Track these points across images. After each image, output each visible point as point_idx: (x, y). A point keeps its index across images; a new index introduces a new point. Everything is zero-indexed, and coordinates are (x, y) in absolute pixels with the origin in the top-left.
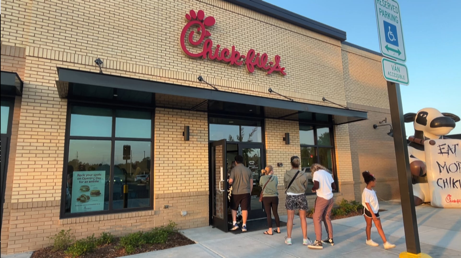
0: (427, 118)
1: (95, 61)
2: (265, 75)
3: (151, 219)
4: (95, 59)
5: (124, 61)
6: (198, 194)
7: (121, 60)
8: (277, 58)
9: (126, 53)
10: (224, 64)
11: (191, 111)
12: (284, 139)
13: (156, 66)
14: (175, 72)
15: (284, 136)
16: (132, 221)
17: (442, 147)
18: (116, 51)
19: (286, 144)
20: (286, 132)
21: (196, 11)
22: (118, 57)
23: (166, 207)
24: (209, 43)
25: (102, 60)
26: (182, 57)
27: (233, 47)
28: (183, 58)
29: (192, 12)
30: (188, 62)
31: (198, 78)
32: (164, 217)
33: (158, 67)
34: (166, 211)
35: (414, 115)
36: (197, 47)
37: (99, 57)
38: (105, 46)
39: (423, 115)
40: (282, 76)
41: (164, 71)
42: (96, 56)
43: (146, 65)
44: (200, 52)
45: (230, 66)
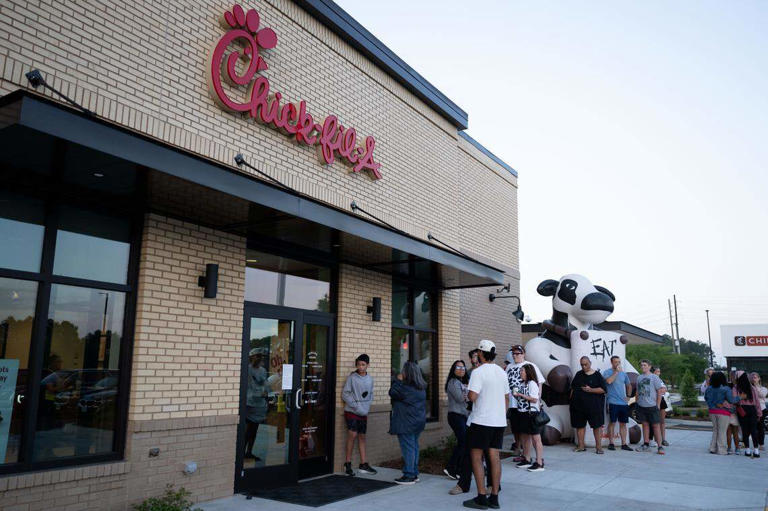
0: (577, 292)
1: (27, 75)
2: (346, 172)
3: (120, 484)
4: (27, 70)
5: (91, 88)
6: (218, 424)
7: (85, 85)
8: (370, 142)
9: (98, 69)
10: (283, 137)
11: (219, 230)
12: (369, 310)
13: (156, 115)
14: (194, 137)
15: (371, 305)
16: (79, 490)
17: (596, 344)
18: (76, 59)
19: (374, 320)
20: (376, 296)
21: (246, 9)
22: (81, 76)
23: (154, 454)
24: (264, 85)
25: (43, 76)
26: (208, 104)
27: (303, 104)
28: (210, 107)
29: (237, 8)
30: (219, 118)
31: (236, 159)
32: (150, 479)
33: (162, 117)
34: (154, 462)
35: (555, 283)
36: (237, 89)
37: (37, 66)
38: (52, 41)
39: (570, 287)
40: (373, 179)
41: (173, 128)
42: (30, 62)
43: (138, 107)
44: (243, 101)
45: (292, 142)
